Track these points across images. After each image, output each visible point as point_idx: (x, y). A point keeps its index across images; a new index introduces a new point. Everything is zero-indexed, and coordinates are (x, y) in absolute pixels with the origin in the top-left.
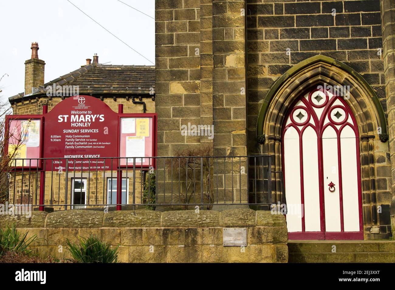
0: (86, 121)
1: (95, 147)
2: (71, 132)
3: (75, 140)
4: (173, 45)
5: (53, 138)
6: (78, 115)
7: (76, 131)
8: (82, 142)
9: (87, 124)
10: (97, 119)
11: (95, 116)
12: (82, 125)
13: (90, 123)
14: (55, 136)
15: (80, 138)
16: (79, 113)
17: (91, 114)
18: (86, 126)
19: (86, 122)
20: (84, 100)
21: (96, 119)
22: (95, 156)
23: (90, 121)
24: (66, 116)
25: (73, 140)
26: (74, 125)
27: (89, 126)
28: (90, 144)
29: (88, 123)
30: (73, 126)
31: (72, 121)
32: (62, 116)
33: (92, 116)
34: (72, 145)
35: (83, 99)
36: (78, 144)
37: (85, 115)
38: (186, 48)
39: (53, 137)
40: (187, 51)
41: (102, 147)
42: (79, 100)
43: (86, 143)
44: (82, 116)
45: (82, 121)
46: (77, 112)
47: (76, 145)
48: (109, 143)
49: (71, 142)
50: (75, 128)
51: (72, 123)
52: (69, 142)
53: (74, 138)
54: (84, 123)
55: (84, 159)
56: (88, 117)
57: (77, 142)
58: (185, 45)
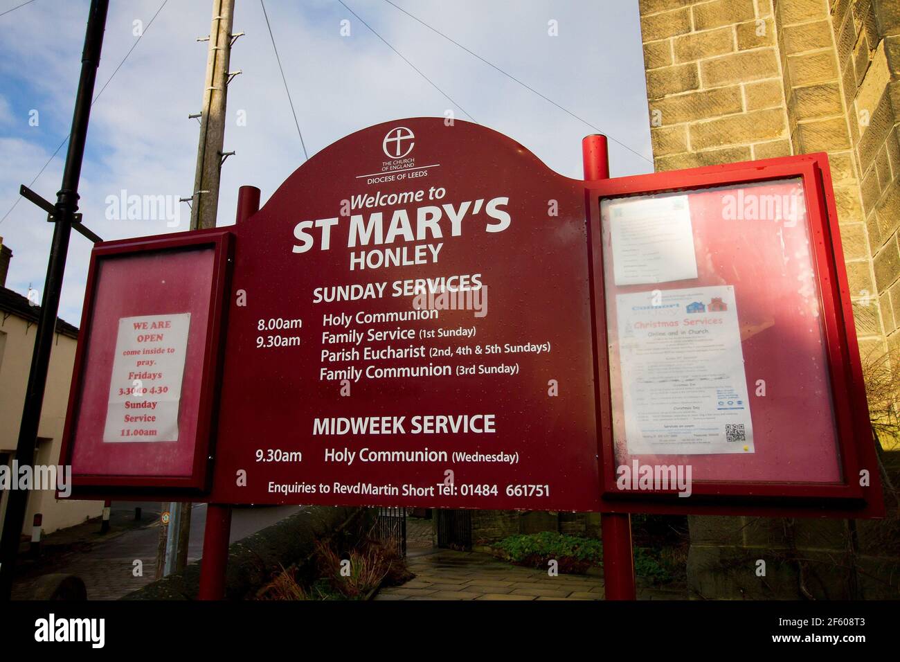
0: (421, 235)
1: (464, 371)
2: (346, 298)
3: (366, 336)
4: (698, 91)
5: (265, 334)
6: (380, 215)
7: (369, 291)
8: (397, 344)
9: (424, 254)
10: (475, 223)
11: (465, 206)
12: (398, 258)
13: (440, 245)
14: (276, 324)
15: (392, 326)
16: (385, 200)
17: (446, 200)
18: (418, 262)
19: (421, 242)
20: (410, 141)
21: (468, 221)
22: (467, 423)
23: (437, 233)
24: (326, 224)
25: (355, 337)
26: (362, 260)
27: (435, 260)
28: (437, 352)
29: (431, 246)
30: (357, 265)
31: (352, 243)
32: (309, 224)
33: (449, 208)
34: (351, 363)
35: (404, 133)
36: (380, 355)
37: (412, 210)
38: (735, 93)
39: (266, 325)
40: (739, 100)
41: (503, 369)
42: (388, 144)
43: (419, 352)
44: (401, 215)
45: (399, 240)
46: (379, 200)
47: (372, 362)
48: (546, 347)
49: (348, 346)
50: (364, 277)
51: (353, 254)
52: (335, 348)
53: (363, 329)
54: (411, 246)
55: (408, 441)
56: (429, 216)
57: (377, 346)
58: (732, 85)
